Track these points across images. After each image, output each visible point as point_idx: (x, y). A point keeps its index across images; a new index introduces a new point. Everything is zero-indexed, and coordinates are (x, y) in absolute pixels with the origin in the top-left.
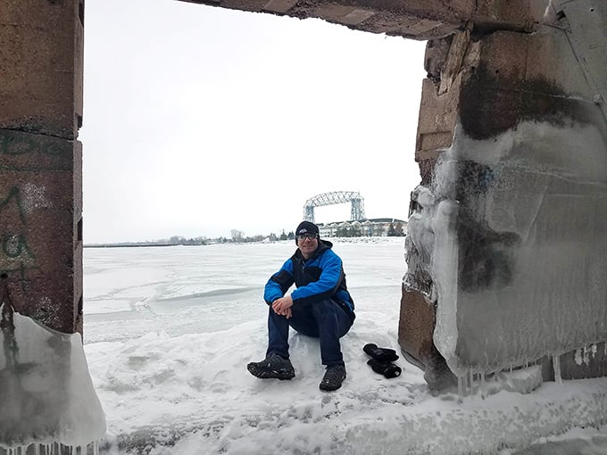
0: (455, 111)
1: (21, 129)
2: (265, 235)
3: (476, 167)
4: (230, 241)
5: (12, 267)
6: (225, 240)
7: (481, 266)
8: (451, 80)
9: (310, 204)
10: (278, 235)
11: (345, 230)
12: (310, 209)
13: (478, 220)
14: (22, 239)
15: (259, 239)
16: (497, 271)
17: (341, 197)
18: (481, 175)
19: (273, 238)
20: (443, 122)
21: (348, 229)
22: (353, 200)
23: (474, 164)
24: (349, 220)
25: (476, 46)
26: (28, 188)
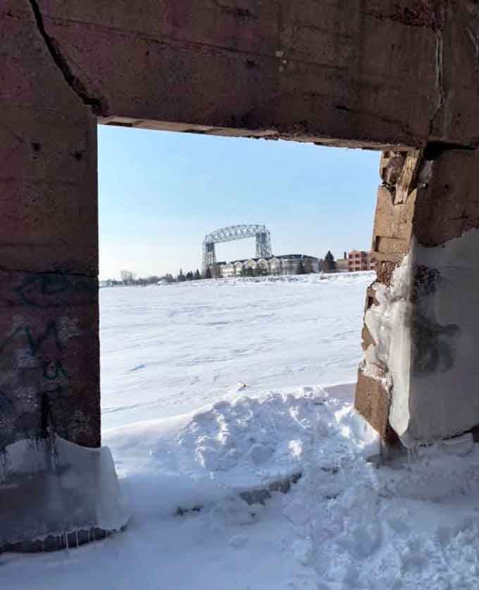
0: (410, 224)
1: (56, 272)
2: (159, 276)
3: (427, 271)
4: (120, 283)
5: (52, 388)
6: (115, 283)
7: (428, 356)
8: (406, 194)
9: (209, 240)
10: (175, 275)
11: (250, 269)
12: (210, 247)
13: (427, 316)
14: (59, 364)
15: (154, 280)
16: (442, 358)
17: (245, 231)
18: (431, 277)
19: (169, 279)
20: (399, 230)
21: (254, 268)
22: (258, 235)
23: (425, 269)
24: (254, 257)
25: (430, 163)
26: (63, 321)
